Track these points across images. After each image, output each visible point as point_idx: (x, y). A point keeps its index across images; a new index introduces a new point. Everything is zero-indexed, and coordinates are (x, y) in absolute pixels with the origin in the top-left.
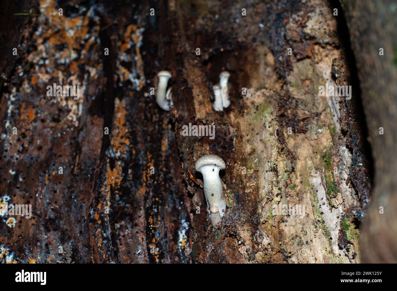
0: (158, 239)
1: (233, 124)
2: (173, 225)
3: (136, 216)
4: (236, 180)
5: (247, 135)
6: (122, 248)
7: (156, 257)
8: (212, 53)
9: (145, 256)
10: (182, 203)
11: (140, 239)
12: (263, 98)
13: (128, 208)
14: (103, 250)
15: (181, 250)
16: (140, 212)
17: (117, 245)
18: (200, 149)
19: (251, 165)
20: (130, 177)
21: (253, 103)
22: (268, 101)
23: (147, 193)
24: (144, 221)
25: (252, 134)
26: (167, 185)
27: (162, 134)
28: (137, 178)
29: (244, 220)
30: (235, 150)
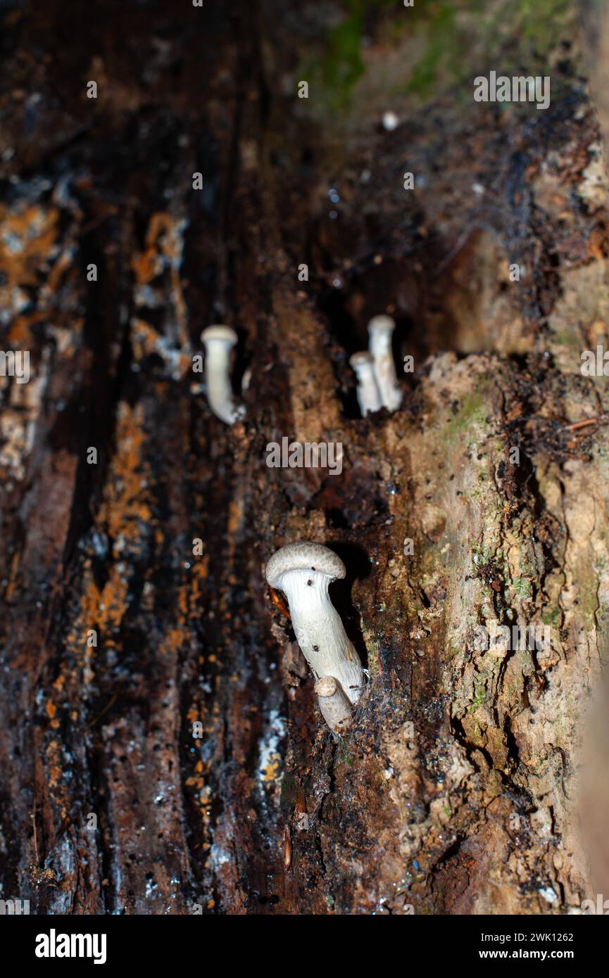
0: (210, 764)
1: (391, 453)
2: (248, 724)
3: (155, 705)
4: (388, 605)
5: (428, 481)
6: (118, 790)
7: (203, 810)
8: (352, 270)
9: (174, 809)
10: (273, 666)
11: (164, 763)
12: (471, 380)
13: (137, 684)
14: (61, 796)
15: (263, 793)
16: (166, 694)
17: (107, 780)
18: (301, 525)
19: (432, 562)
20: (148, 604)
21: (445, 394)
22: (482, 386)
23: (186, 643)
24: (176, 718)
25: (439, 478)
26: (237, 621)
27: (231, 489)
28: (165, 604)
29: (402, 713)
30: (392, 524)
